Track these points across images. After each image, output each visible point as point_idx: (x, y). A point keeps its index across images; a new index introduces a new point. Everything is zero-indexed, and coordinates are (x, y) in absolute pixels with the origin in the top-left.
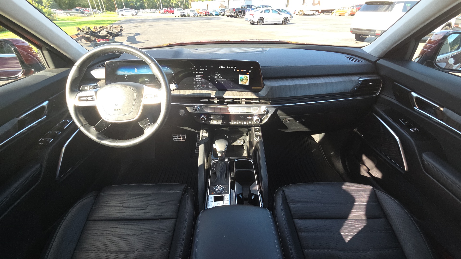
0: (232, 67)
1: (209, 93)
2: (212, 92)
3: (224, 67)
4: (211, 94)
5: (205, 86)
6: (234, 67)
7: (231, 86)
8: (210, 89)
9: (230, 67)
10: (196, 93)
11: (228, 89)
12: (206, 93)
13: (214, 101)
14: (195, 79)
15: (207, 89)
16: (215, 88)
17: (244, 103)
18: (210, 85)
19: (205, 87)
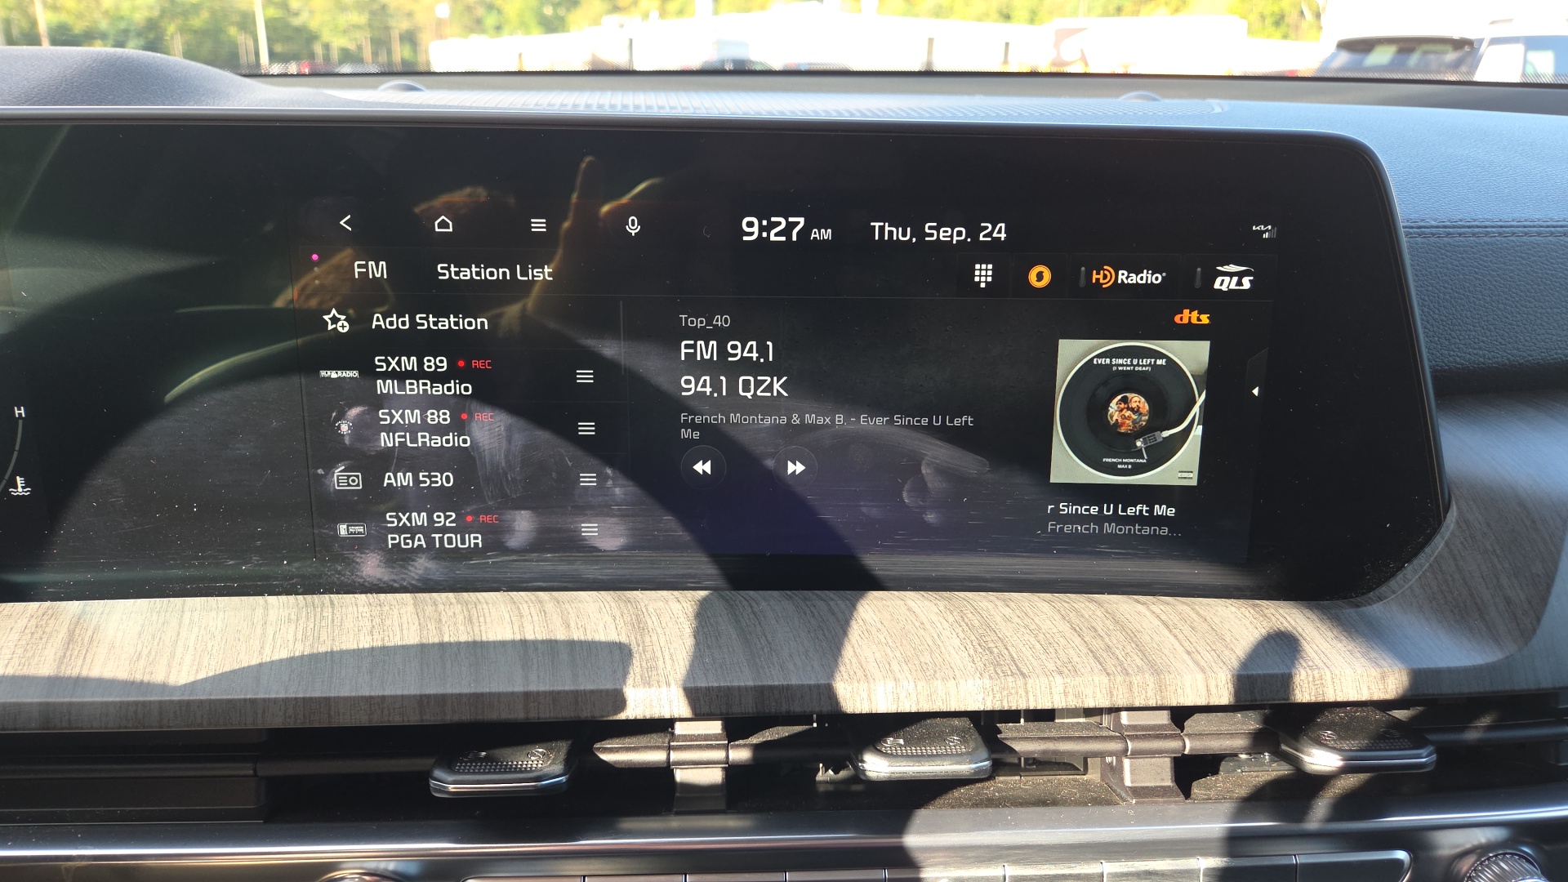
0: (944, 234)
1: (577, 635)
2: (639, 626)
3: (826, 234)
4: (620, 655)
5: (523, 524)
6: (974, 231)
7: (931, 517)
8: (591, 571)
9: (919, 233)
10: (358, 653)
11: (875, 562)
12: (534, 631)
13: (664, 772)
14: (357, 426)
15: (549, 564)
16: (675, 546)
17: (1160, 773)
18: (597, 507)
19: (513, 542)
